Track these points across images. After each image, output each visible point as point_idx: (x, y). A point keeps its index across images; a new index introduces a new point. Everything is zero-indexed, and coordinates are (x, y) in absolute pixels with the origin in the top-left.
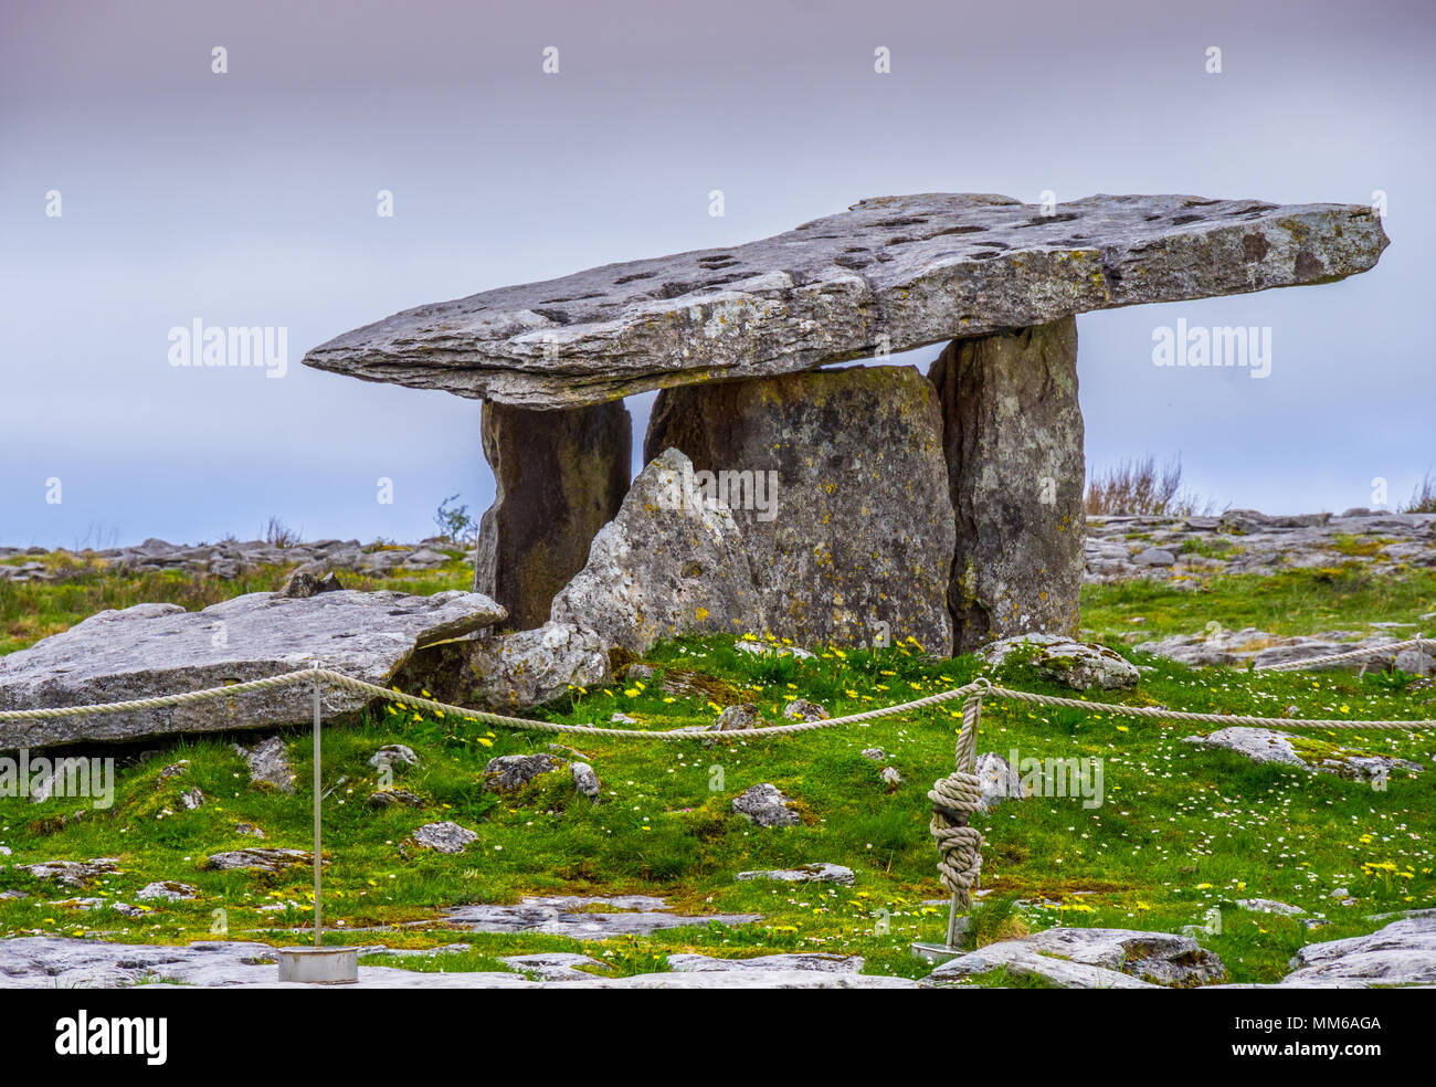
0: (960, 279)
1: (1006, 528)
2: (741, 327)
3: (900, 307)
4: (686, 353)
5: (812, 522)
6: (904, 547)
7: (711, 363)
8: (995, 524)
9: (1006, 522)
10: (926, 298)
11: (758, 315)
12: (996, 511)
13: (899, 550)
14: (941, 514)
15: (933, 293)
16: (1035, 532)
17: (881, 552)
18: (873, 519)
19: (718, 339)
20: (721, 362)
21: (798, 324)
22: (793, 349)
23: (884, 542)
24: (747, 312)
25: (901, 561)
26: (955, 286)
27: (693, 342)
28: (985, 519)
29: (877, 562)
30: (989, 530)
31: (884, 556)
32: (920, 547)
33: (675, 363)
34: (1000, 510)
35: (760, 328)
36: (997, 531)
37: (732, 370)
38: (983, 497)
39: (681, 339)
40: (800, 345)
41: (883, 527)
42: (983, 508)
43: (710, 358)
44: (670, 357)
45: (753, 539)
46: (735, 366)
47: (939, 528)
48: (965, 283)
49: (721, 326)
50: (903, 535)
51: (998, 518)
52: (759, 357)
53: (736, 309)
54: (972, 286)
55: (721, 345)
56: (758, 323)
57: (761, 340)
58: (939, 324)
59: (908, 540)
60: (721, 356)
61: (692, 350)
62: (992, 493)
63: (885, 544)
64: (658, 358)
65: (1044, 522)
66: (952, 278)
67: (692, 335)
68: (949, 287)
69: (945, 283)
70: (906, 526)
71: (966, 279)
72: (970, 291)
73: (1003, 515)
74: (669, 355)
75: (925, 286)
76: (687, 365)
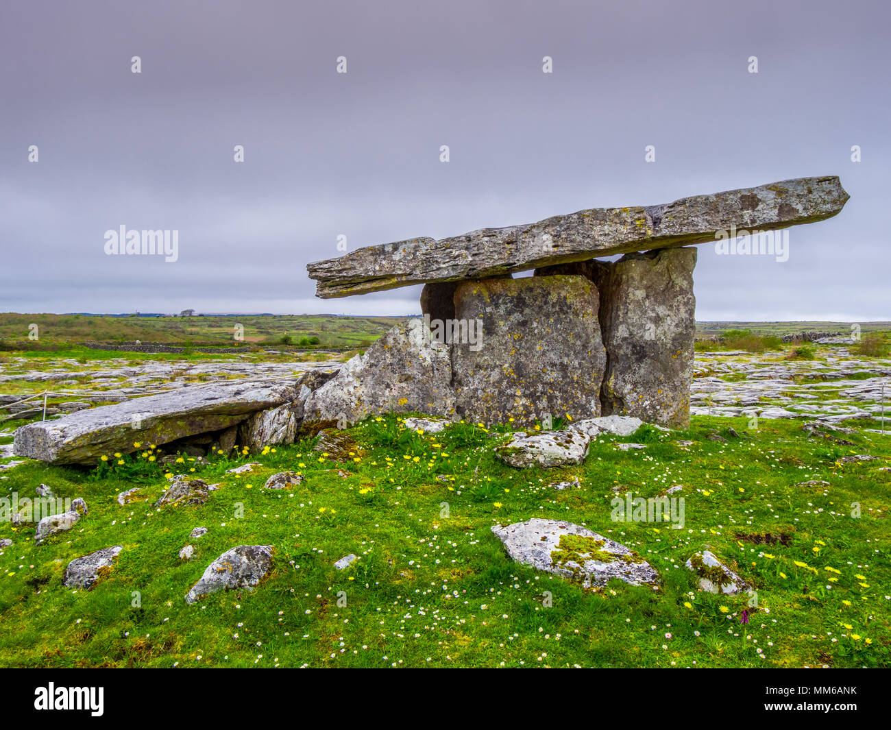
0: (553, 226)
1: (633, 357)
2: (414, 254)
3: (523, 242)
4: (377, 268)
5: (502, 354)
6: (566, 366)
7: (394, 273)
8: (627, 355)
9: (633, 353)
10: (535, 237)
11: (425, 248)
12: (627, 348)
13: (564, 368)
14: (595, 350)
15: (538, 234)
16: (655, 359)
17: (549, 369)
18: (544, 353)
19: (400, 261)
20: (400, 272)
21: (451, 252)
22: (447, 265)
23: (551, 363)
24: (419, 246)
25: (566, 373)
26: (550, 229)
27: (384, 262)
28: (622, 352)
29: (546, 374)
30: (624, 358)
31: (551, 371)
32: (578, 366)
33: (370, 273)
34: (630, 348)
35: (426, 254)
36: (628, 358)
37: (409, 277)
38: (619, 341)
39: (376, 260)
40: (450, 264)
41: (552, 356)
42: (620, 347)
43: (394, 271)
44: (367, 270)
45: (460, 362)
46: (410, 274)
47: (594, 357)
48: (556, 227)
49: (403, 253)
50: (566, 360)
51: (629, 352)
52: (426, 269)
53: (412, 245)
54: (559, 229)
55: (401, 263)
56: (424, 252)
57: (427, 260)
58: (539, 250)
59: (569, 362)
60: (401, 269)
61: (382, 266)
62: (625, 339)
63: (553, 365)
64: (360, 270)
65: (662, 353)
66: (548, 225)
67: (384, 259)
68: (547, 230)
69: (545, 228)
70: (568, 356)
71: (556, 225)
72: (558, 231)
73: (632, 350)
74: (367, 269)
75: (535, 231)
76: (378, 274)
